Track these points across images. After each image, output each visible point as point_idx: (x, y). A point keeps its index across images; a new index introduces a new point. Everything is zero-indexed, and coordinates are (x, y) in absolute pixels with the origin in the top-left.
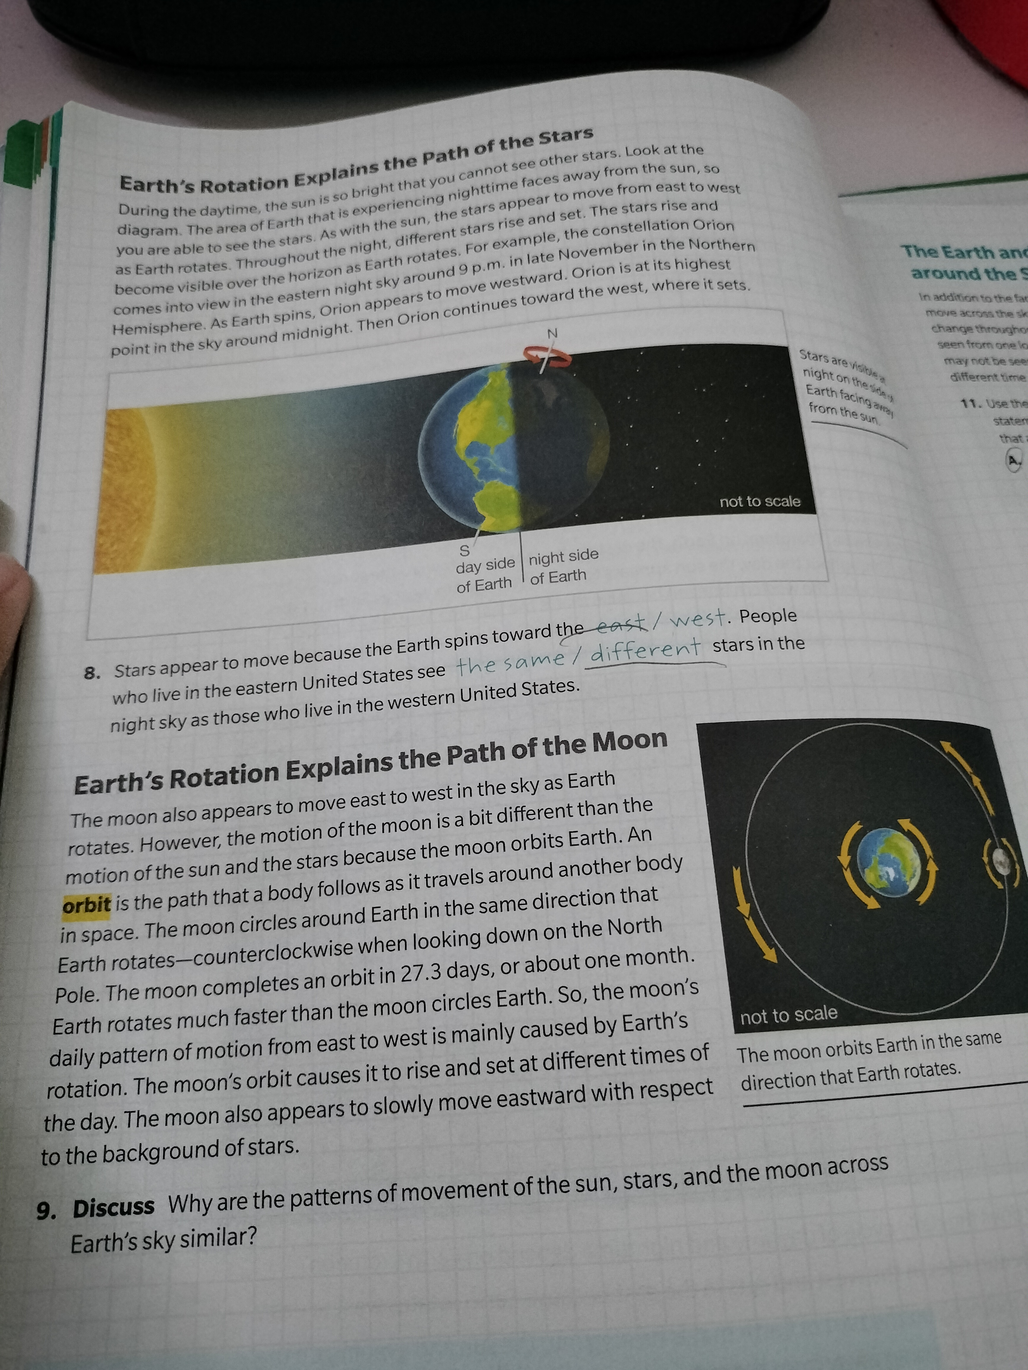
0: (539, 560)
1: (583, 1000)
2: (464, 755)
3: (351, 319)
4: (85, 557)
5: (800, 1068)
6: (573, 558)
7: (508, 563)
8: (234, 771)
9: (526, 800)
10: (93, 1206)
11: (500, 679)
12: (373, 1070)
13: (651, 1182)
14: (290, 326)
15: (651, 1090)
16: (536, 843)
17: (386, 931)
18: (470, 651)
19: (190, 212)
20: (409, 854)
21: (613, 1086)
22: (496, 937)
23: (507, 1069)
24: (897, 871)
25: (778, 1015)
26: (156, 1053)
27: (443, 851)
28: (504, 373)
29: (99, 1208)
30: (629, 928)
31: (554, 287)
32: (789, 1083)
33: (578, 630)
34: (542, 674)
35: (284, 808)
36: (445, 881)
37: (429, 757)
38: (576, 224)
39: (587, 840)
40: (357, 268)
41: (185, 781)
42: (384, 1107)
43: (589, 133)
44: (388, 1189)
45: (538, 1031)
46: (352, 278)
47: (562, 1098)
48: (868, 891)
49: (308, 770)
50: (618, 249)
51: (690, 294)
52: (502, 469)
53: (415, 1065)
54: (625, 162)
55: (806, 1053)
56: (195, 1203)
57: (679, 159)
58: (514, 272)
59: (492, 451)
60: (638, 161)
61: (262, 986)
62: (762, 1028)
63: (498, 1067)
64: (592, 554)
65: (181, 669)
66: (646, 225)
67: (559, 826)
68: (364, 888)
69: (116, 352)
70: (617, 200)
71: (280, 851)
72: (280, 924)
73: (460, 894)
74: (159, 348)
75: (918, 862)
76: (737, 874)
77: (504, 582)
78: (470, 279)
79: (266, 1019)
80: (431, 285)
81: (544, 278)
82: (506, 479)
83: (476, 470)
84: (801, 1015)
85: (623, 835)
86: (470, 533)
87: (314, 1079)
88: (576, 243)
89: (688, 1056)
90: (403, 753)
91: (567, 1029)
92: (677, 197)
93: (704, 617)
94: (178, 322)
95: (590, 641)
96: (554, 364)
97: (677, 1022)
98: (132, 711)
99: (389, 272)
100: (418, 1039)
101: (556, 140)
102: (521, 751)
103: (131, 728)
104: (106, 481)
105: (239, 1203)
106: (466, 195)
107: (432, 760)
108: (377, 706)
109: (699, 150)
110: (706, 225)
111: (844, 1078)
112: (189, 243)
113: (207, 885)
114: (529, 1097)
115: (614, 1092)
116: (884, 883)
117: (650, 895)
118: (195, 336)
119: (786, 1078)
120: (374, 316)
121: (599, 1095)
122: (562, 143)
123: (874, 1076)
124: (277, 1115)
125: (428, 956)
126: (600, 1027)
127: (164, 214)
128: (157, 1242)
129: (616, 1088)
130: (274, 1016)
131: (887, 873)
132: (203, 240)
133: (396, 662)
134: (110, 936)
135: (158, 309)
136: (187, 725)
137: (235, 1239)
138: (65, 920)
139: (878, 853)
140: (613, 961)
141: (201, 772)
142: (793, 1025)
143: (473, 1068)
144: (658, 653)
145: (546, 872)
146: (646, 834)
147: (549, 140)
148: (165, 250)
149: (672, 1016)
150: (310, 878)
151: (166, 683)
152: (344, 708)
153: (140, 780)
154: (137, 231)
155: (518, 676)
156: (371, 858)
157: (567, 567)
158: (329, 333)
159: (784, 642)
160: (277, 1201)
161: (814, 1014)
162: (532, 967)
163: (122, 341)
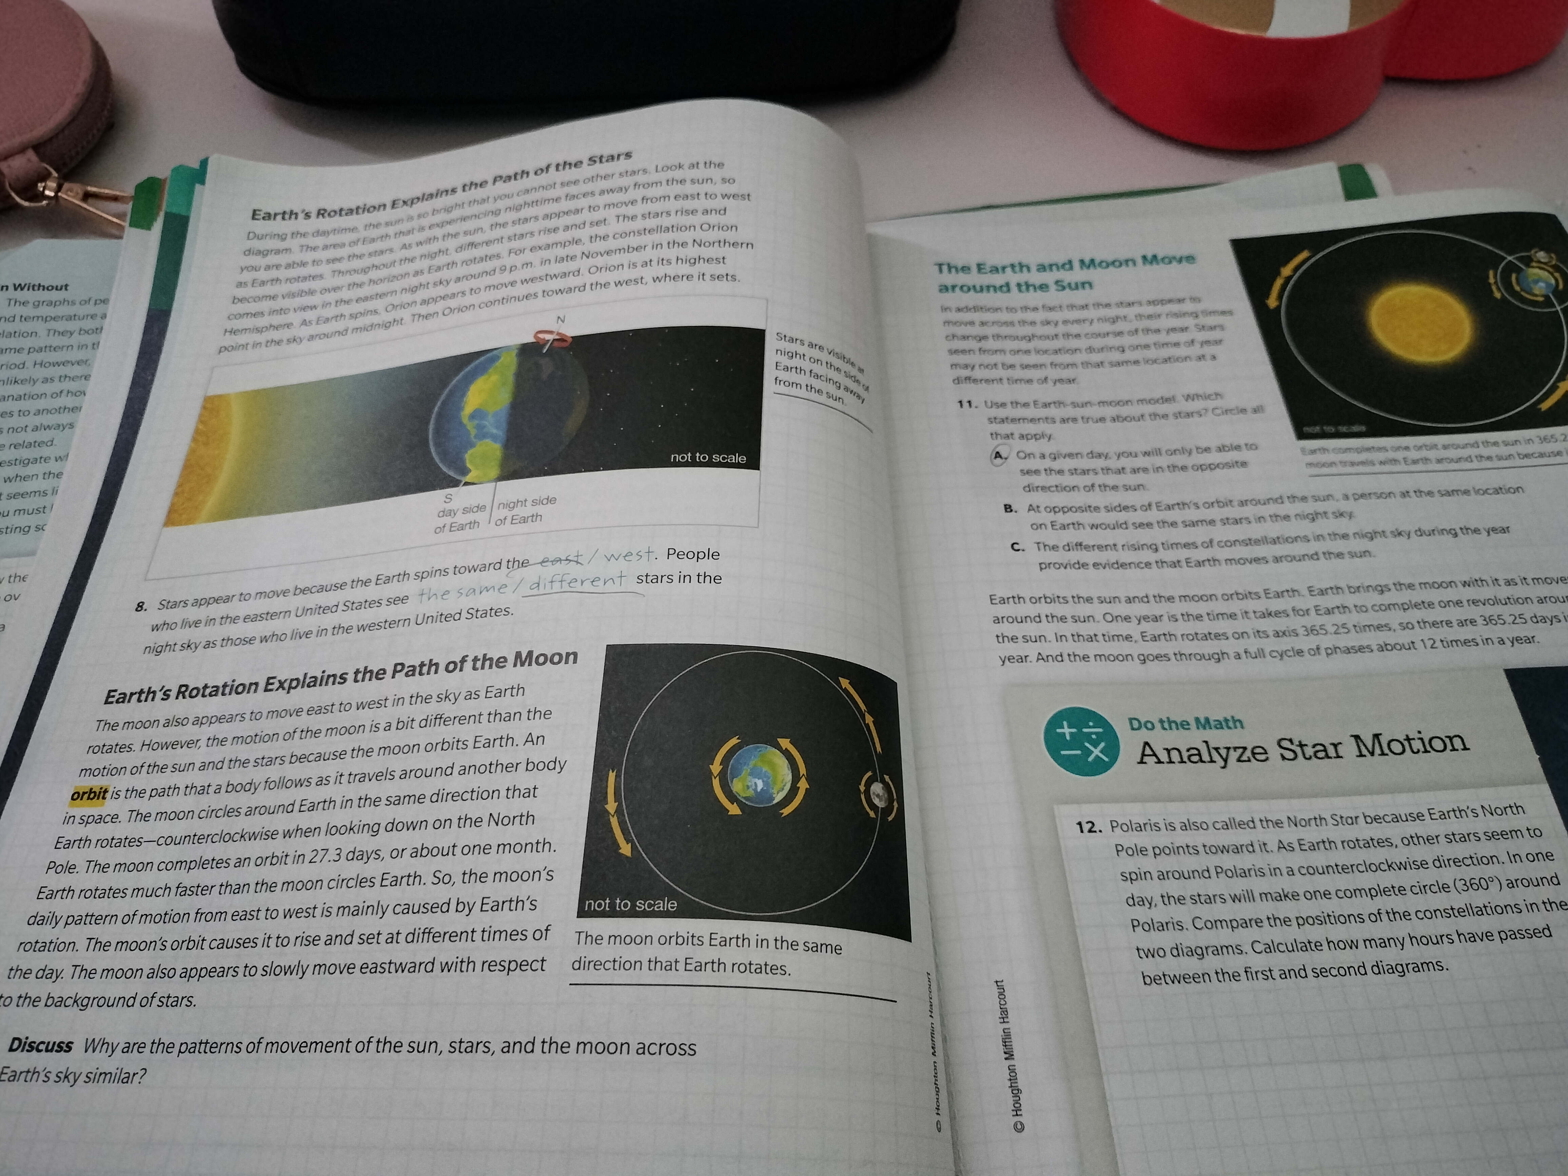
0: (506, 506)
1: (452, 883)
2: (406, 670)
3: (406, 314)
4: (161, 514)
5: (630, 953)
6: (535, 503)
7: (480, 508)
8: (225, 686)
9: (448, 709)
10: (25, 1043)
11: (450, 606)
12: (269, 938)
13: (472, 1048)
14: (360, 322)
15: (489, 965)
16: (444, 745)
17: (305, 820)
18: (432, 583)
19: (304, 235)
20: (341, 755)
21: (459, 960)
22: (393, 827)
23: (375, 940)
24: (766, 783)
25: (620, 904)
26: (109, 918)
27: (368, 753)
28: (514, 353)
29: (30, 1045)
30: (506, 821)
31: (572, 281)
32: (617, 967)
33: (524, 564)
34: (484, 601)
35: (255, 716)
36: (363, 777)
37: (377, 673)
38: (601, 230)
39: (488, 744)
40: (422, 272)
41: (187, 694)
42: (269, 971)
43: (628, 155)
44: (256, 1042)
45: (408, 909)
46: (414, 281)
47: (414, 968)
48: (732, 798)
49: (281, 685)
50: (631, 250)
51: (684, 285)
52: (494, 431)
53: (302, 935)
54: (653, 177)
55: (638, 940)
56: (105, 1046)
57: (700, 173)
58: (540, 271)
59: (490, 417)
60: (663, 176)
61: (203, 864)
62: (603, 914)
63: (367, 939)
64: (551, 500)
65: (207, 602)
66: (660, 229)
67: (466, 732)
68: (299, 783)
69: (223, 349)
70: (640, 209)
71: (243, 752)
72: (229, 812)
73: (372, 789)
74: (256, 345)
75: (789, 777)
76: (612, 776)
77: (473, 524)
78: (507, 277)
79: (199, 893)
80: (474, 283)
81: (565, 275)
82: (494, 438)
83: (473, 432)
84: (641, 905)
85: (520, 739)
86: (455, 483)
87: (223, 944)
88: (600, 246)
89: (530, 936)
90: (358, 670)
91: (433, 908)
92: (689, 204)
93: (634, 553)
94: (275, 323)
95: (531, 574)
96: (556, 344)
97: (527, 905)
98: (165, 636)
99: (445, 274)
100: (309, 912)
101: (601, 162)
102: (453, 667)
103: (157, 651)
104: (192, 452)
105: (139, 1047)
106: (518, 208)
107: (379, 675)
108: (348, 630)
109: (720, 165)
110: (711, 227)
111: (670, 966)
112: (298, 260)
113: (181, 780)
114: (386, 966)
115: (459, 964)
116: (750, 793)
117: (531, 793)
118: (285, 334)
119: (614, 961)
120: (424, 310)
121: (446, 967)
122: (606, 164)
123: (700, 967)
124: (187, 974)
125: (333, 842)
126: (461, 907)
127: (282, 237)
128: (66, 1077)
129: (462, 962)
130: (203, 890)
131: (756, 784)
132: (309, 256)
133: (372, 592)
134: (101, 819)
135: (262, 314)
136: (200, 648)
137: (127, 1079)
138: (71, 806)
139: (751, 766)
140: (485, 849)
141: (201, 686)
142: (634, 914)
143: (346, 940)
144: (587, 584)
145: (446, 772)
146: (541, 739)
147: (595, 161)
148: (278, 267)
149: (525, 900)
150: (259, 775)
151: (192, 613)
152: (322, 632)
153: (154, 692)
154: (259, 253)
155: (465, 603)
156: (311, 758)
157: (528, 511)
158: (386, 326)
159: (703, 577)
160: (168, 1048)
161: (654, 905)
162: (416, 853)
163: (229, 340)
